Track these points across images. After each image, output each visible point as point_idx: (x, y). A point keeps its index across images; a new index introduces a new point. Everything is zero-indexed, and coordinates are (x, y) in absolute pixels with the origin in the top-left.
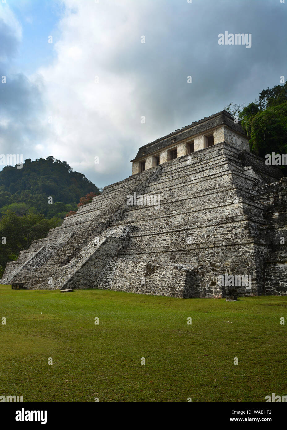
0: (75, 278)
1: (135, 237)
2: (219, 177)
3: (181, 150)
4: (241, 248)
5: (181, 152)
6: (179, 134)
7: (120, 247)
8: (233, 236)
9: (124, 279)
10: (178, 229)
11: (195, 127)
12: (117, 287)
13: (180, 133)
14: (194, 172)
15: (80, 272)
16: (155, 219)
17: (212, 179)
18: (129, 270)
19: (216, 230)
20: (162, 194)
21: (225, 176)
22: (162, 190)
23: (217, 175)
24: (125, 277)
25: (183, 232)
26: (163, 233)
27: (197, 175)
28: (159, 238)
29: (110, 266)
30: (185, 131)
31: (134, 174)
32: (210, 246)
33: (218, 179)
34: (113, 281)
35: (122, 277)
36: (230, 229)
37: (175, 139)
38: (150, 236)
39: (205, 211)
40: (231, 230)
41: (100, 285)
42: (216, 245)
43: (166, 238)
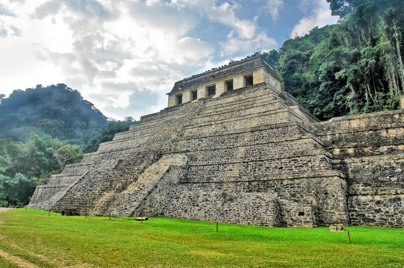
0: (142, 205)
1: (195, 166)
2: (274, 114)
3: (220, 88)
4: (323, 180)
5: (219, 89)
6: (216, 72)
7: (181, 176)
8: (310, 169)
9: (197, 208)
10: (246, 161)
11: (233, 67)
12: (188, 215)
13: (218, 72)
14: (243, 108)
15: (146, 200)
16: (214, 150)
17: (267, 115)
18: (200, 199)
19: (289, 163)
20: (213, 126)
21: (281, 113)
22: (213, 123)
23: (272, 112)
24: (198, 206)
25: (251, 163)
26: (229, 164)
27: (247, 111)
28: (225, 167)
29: (175, 193)
30: (223, 70)
31: (170, 106)
32: (289, 178)
33: (273, 115)
34: (182, 209)
35: (194, 205)
36: (305, 162)
37: (213, 76)
38: (213, 166)
39: (270, 145)
40: (307, 164)
41: (166, 213)
42: (295, 177)
43: (233, 168)
